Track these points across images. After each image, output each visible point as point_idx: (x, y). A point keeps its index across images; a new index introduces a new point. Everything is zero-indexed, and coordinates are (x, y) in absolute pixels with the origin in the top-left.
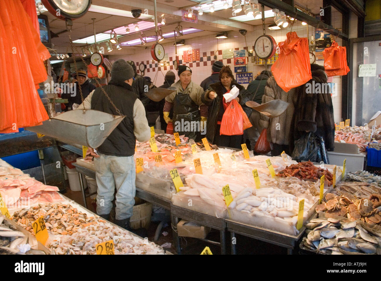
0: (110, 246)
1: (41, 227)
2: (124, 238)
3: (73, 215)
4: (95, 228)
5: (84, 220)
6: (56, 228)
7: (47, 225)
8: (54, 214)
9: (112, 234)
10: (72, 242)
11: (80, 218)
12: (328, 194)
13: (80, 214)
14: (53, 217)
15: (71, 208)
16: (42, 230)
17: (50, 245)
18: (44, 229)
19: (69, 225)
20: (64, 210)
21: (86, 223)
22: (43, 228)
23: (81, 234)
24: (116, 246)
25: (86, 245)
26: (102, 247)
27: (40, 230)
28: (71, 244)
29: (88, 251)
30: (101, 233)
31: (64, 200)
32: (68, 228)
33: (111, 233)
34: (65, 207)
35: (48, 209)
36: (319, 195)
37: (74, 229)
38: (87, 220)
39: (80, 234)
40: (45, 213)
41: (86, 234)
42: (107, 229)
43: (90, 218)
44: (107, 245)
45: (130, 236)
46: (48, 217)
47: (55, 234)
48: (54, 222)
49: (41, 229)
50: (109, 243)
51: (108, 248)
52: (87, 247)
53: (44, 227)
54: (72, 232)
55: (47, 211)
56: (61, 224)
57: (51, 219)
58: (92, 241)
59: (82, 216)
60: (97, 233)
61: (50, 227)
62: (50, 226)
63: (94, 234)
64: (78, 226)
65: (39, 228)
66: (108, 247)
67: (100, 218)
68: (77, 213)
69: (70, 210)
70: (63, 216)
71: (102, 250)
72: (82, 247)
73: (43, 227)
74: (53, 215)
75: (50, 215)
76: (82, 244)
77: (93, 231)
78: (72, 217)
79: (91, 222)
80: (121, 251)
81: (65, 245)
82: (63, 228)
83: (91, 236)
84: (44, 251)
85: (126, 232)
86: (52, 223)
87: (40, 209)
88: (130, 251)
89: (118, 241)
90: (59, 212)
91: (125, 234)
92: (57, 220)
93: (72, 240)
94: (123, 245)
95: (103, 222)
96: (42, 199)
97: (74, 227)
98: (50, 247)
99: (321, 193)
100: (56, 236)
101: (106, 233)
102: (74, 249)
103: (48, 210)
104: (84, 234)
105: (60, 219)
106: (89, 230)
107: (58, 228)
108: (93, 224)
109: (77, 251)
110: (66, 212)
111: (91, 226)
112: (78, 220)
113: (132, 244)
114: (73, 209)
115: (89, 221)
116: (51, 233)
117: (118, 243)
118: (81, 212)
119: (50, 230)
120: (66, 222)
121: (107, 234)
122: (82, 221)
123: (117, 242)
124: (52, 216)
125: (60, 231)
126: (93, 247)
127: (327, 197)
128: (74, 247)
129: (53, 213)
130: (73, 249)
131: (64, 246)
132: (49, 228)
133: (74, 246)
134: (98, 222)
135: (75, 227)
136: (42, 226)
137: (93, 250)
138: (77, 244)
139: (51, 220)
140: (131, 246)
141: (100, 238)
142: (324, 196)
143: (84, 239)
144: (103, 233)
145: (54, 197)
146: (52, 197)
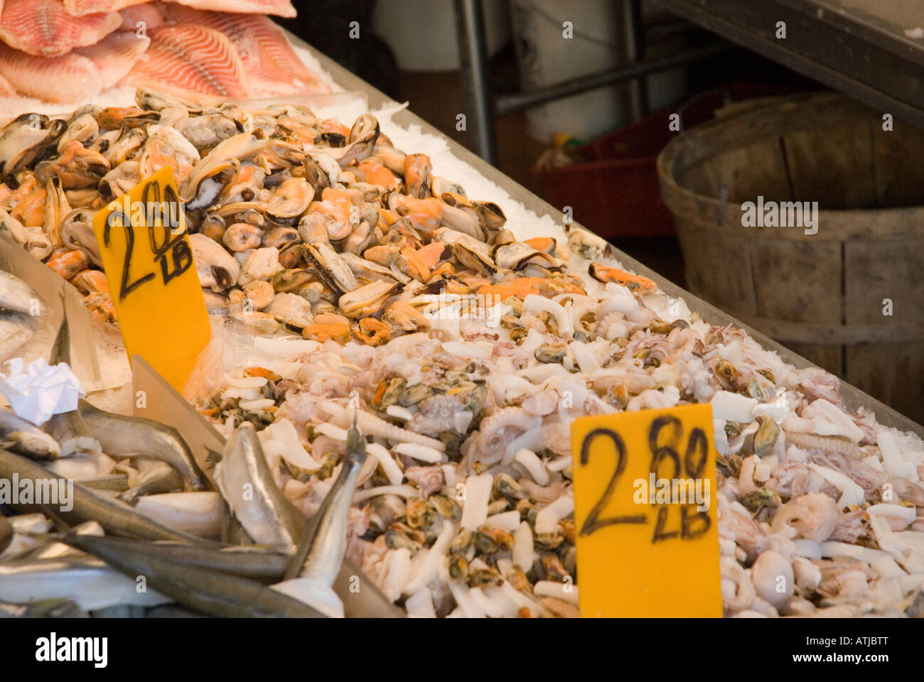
0: (682, 449)
1: (159, 254)
2: (796, 424)
3: (396, 200)
4: (568, 320)
5: (483, 250)
6: (269, 288)
7: (204, 248)
8: (252, 178)
9: (699, 373)
10: (381, 393)
11: (450, 237)
13: (449, 201)
14: (247, 196)
15: (383, 150)
16: (167, 278)
17: (216, 400)
18: (179, 271)
19: (362, 277)
20: (328, 158)
21: (499, 275)
22: (171, 268)
23: (456, 349)
24: (730, 470)
25: (490, 426)
26: (614, 436)
27: (149, 277)
28: (380, 411)
29: (506, 478)
30: (616, 358)
31: (331, 93)
32: (360, 297)
33: (696, 364)
34: (335, 140)
35: (209, 135)
37: (403, 309)
38: (507, 257)
39: (446, 346)
40: (184, 163)
41: (496, 353)
42: (667, 330)
43: (532, 243)
44: (665, 435)
45: (848, 419)
46: (210, 190)
47: (261, 331)
48: (254, 235)
49: (156, 268)
50: (677, 422)
51: (668, 463)
52: (496, 440)
53: (177, 258)
54: (386, 328)
55: (204, 149)
56: (303, 260)
57: (229, 209)
58: (543, 407)
59: (469, 219)
60: (578, 350)
61: (220, 274)
62: (225, 261)
63: (559, 360)
64: (435, 289)
65: (144, 261)
66: (670, 451)
67: (607, 251)
68: (426, 190)
69: (374, 164)
70: (325, 204)
71: (620, 469)
72: (462, 439)
73: (169, 254)
74: (249, 185)
75: (219, 177)
76: (461, 419)
77: (550, 339)
78: (392, 215)
79: (534, 277)
80: (769, 519)
81: (331, 407)
82: (317, 287)
83: (534, 369)
84: (174, 432)
85: (818, 381)
86: (237, 243)
87: (152, 129)
88: (843, 533)
89: (751, 440)
90: (296, 164)
91: (811, 397)
92: (273, 222)
93: (389, 377)
94: (788, 477)
95: (633, 287)
96: (159, 65)
97: (399, 288)
98: (220, 415)
100: (260, 341)
101: (652, 362)
102: (400, 448)
103: (213, 145)
104: (479, 351)
105: (296, 222)
106: (518, 334)
107: (279, 285)
108: (548, 293)
109: (422, 464)
110: (347, 176)
111: (535, 302)
112: (437, 248)
113: (858, 480)
114: (397, 162)
115: (521, 266)
116: (229, 319)
117: (747, 451)
118: (460, 190)
119: (225, 294)
120: (339, 245)
121: (661, 373)
122: (464, 259)
123: (738, 446)
124: (236, 190)
125: (293, 308)
126: (546, 454)
128: (396, 432)
129: (242, 171)
130: (388, 443)
131: (326, 418)
132: (210, 280)
133: (401, 423)
134: (590, 285)
135: (407, 298)
136: (167, 244)
137: (541, 476)
138: (419, 408)
139: (231, 219)
140: (854, 494)
141: (601, 393)
143: (480, 383)
144: (628, 361)
145: (254, 59)
146: (239, 63)
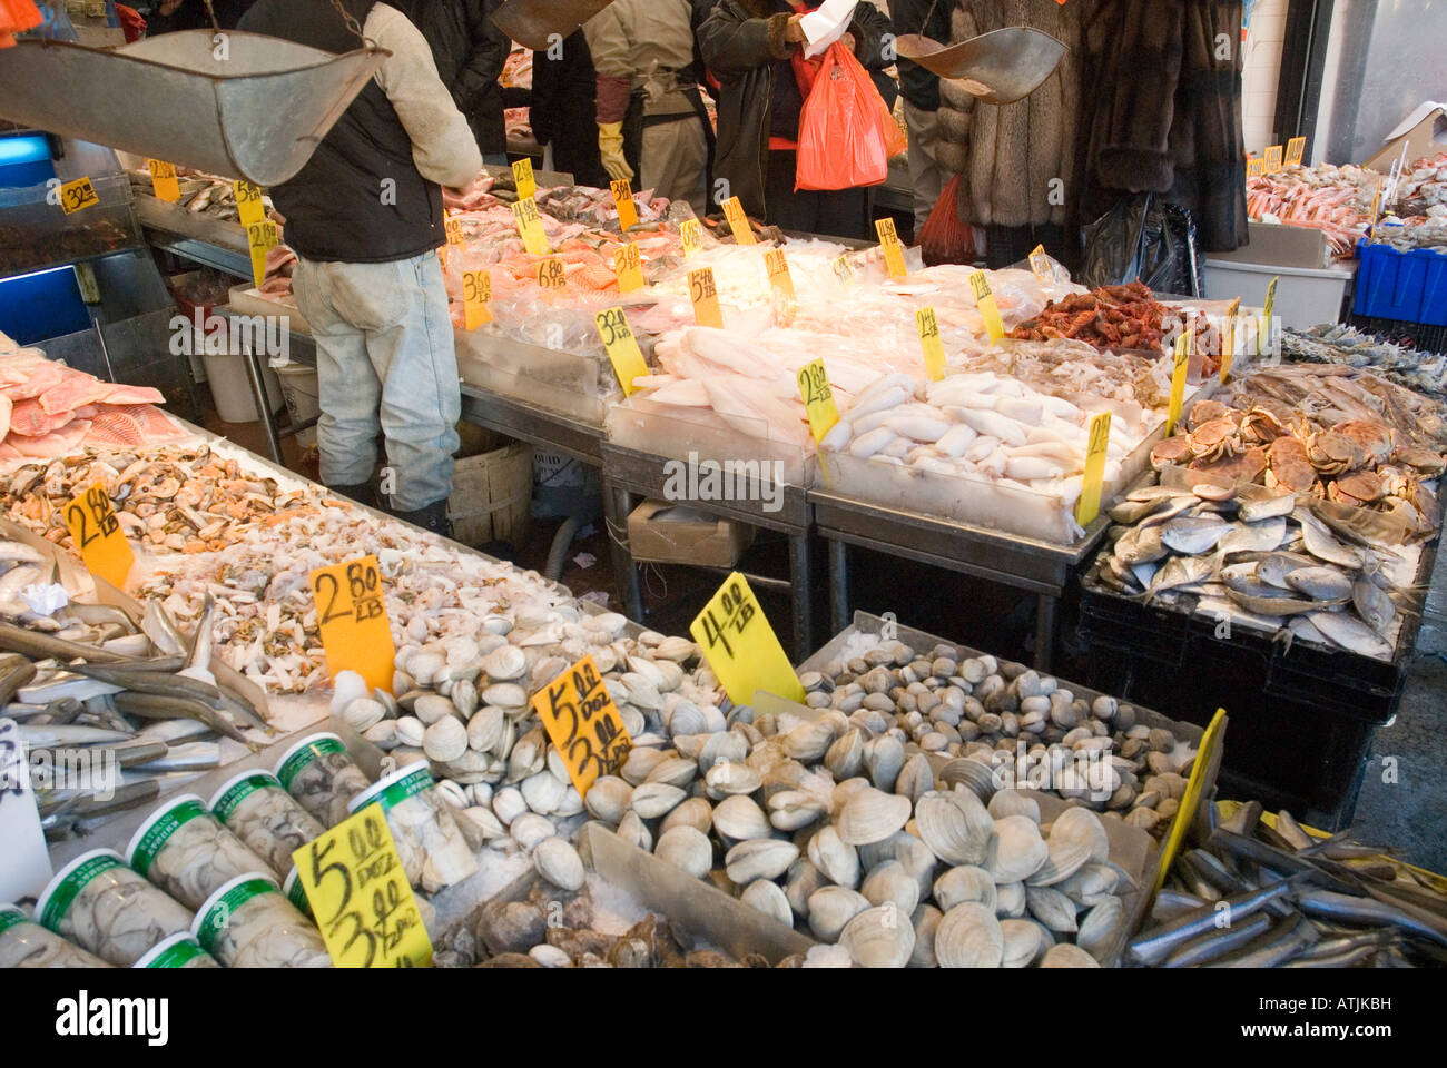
0: (364, 578)
1: (101, 523)
2: (421, 558)
3: (222, 483)
4: (312, 527)
5: (268, 500)
6: (163, 532)
7: (126, 519)
8: (148, 481)
9: (373, 542)
10: (221, 575)
11: (251, 496)
12: (1201, 402)
13: (249, 479)
14: (145, 490)
15: (214, 460)
16: (106, 535)
17: (141, 590)
18: (112, 531)
19: (209, 521)
20: (186, 467)
21: (277, 510)
22: (108, 530)
23: (257, 548)
24: (393, 584)
25: (276, 581)
26: (330, 576)
27: (97, 535)
28: (222, 582)
29: (287, 604)
30: (334, 541)
31: (187, 437)
32: (209, 531)
33: (370, 538)
34: (190, 458)
35: (123, 463)
36: (1167, 405)
37: (231, 533)
38: (280, 502)
39: (252, 547)
40: (111, 478)
41: (277, 547)
42: (357, 525)
43: (291, 494)
44: (355, 573)
45: (445, 553)
46: (126, 490)
47: (161, 553)
48: (152, 508)
49: (100, 530)
50: (360, 566)
51: (358, 585)
52: (280, 588)
53: (110, 524)
54: (224, 542)
55: (121, 470)
56: (178, 517)
57: (137, 498)
58: (300, 569)
59: (260, 487)
60: (316, 540)
61: (137, 529)
62: (139, 523)
63: (307, 546)
64: (246, 521)
65: (92, 528)
66: (359, 579)
67: (329, 493)
68: (237, 475)
69: (210, 467)
70: (186, 489)
71: (336, 592)
72: (264, 590)
73: (106, 523)
74: (145, 485)
75: (129, 483)
76: (262, 581)
77: (303, 537)
78: (221, 490)
79: (294, 509)
80: (413, 602)
81: (199, 584)
82: (187, 529)
83: (296, 552)
84: (120, 608)
85: (429, 538)
86: (143, 513)
87: (93, 464)
88: (447, 604)
89: (401, 568)
90: (169, 471)
91: (427, 546)
92: (160, 501)
93: (224, 566)
94: (419, 582)
95: (342, 508)
96: (98, 433)
97: (228, 523)
98: (143, 597)
99: (1175, 395)
100: (161, 558)
101: (351, 540)
102: (234, 599)
103: (125, 468)
104: (268, 548)
105: (172, 499)
106: (288, 536)
107: (167, 530)
108: (301, 516)
109: (245, 604)
110: (196, 474)
111: (295, 521)
112: (245, 502)
113: (452, 579)
114: (221, 464)
115: (288, 505)
116: (144, 550)
117: (399, 575)
118: (254, 474)
119: (141, 538)
120: (196, 507)
121: (355, 545)
122: (259, 506)
123: (396, 572)
124: (139, 488)
125: (176, 540)
126: (305, 590)
127: (1194, 415)
128: (231, 591)
129: (142, 478)
130: (228, 597)
131: (196, 590)
132: (132, 533)
133: (233, 587)
134: (322, 510)
135: (232, 527)
136: (104, 519)
137: (304, 601)
138: (240, 578)
139: (139, 502)
140: (451, 585)
141: (328, 558)
142: (1183, 410)
143: (269, 562)
144: (340, 541)
145: (147, 425)
146: (140, 428)
